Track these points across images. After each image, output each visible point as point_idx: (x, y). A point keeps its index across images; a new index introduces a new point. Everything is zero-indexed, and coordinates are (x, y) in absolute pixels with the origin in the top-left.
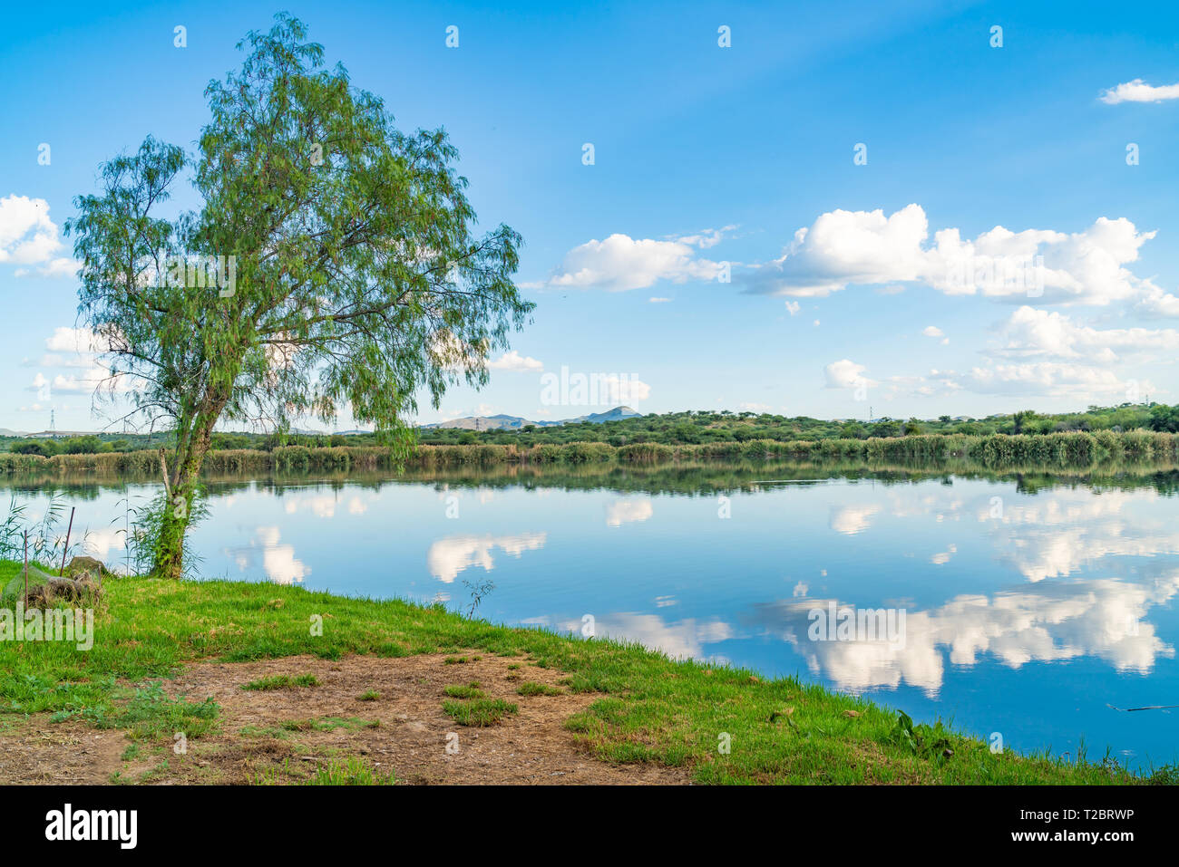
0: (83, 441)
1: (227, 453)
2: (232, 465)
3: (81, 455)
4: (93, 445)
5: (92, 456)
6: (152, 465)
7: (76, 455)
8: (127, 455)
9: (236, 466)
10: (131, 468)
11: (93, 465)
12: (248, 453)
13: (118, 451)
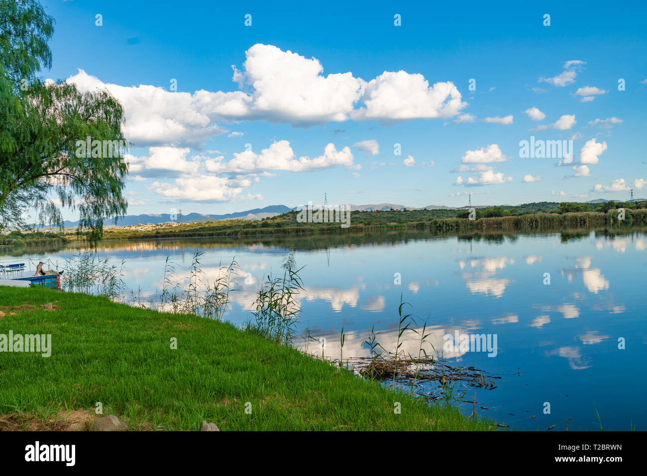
0: (494, 210)
1: (579, 214)
2: (582, 222)
3: (494, 218)
4: (500, 212)
5: (500, 219)
6: (534, 223)
7: (491, 218)
8: (519, 217)
9: (585, 222)
10: (522, 225)
11: (501, 224)
12: (592, 214)
13: (513, 215)
